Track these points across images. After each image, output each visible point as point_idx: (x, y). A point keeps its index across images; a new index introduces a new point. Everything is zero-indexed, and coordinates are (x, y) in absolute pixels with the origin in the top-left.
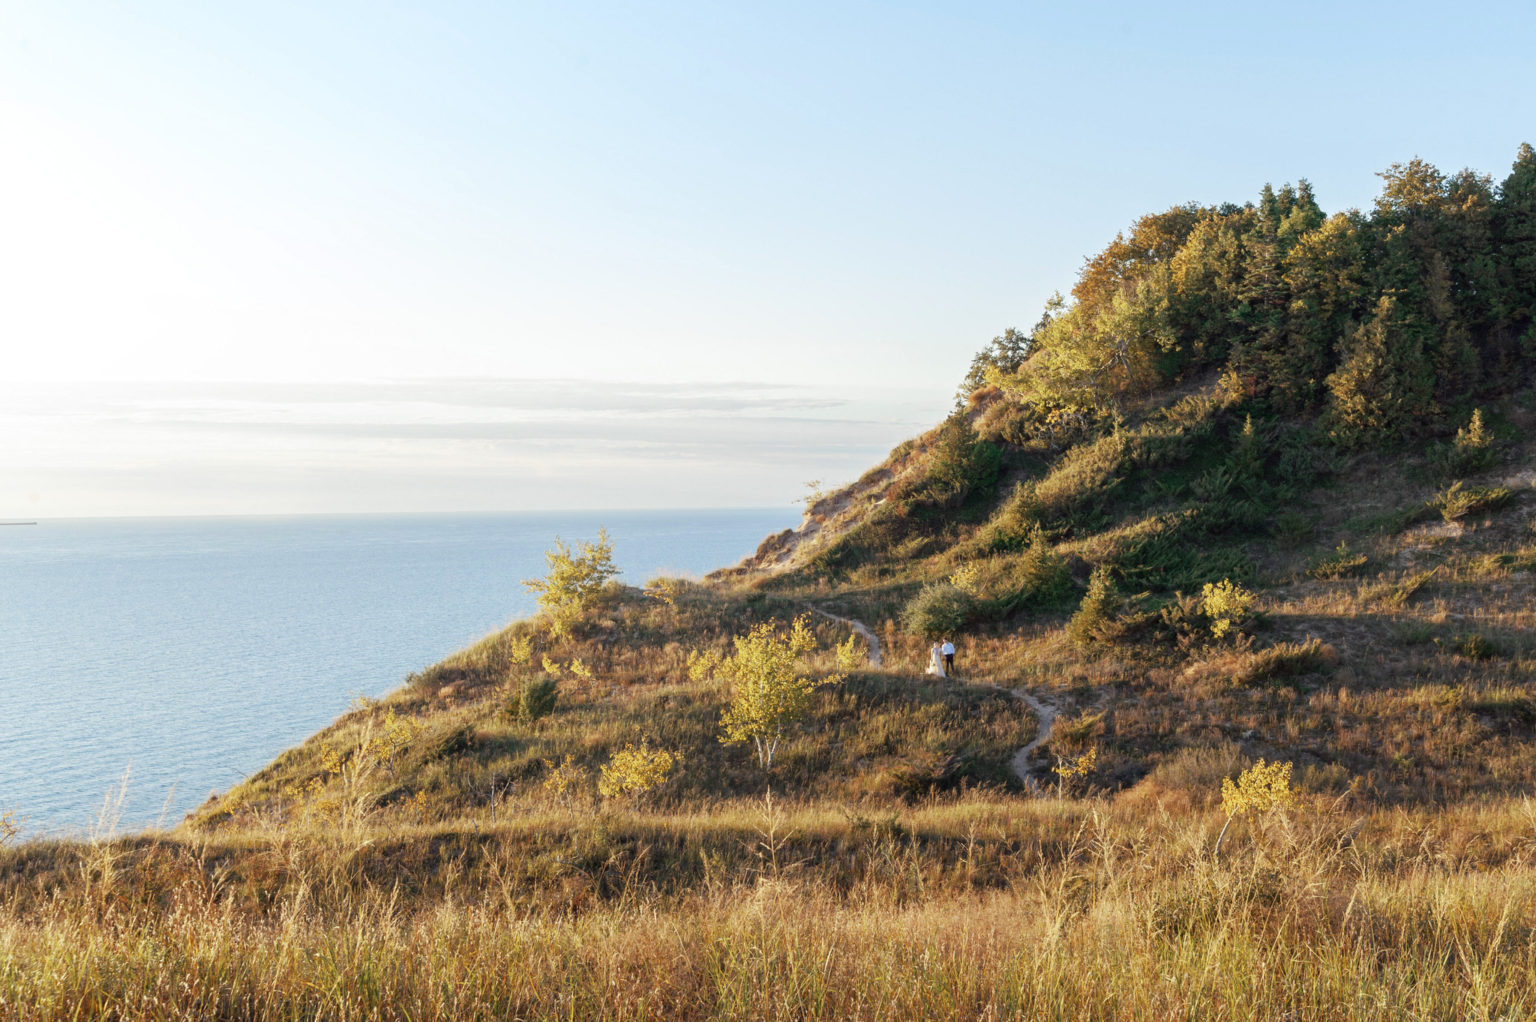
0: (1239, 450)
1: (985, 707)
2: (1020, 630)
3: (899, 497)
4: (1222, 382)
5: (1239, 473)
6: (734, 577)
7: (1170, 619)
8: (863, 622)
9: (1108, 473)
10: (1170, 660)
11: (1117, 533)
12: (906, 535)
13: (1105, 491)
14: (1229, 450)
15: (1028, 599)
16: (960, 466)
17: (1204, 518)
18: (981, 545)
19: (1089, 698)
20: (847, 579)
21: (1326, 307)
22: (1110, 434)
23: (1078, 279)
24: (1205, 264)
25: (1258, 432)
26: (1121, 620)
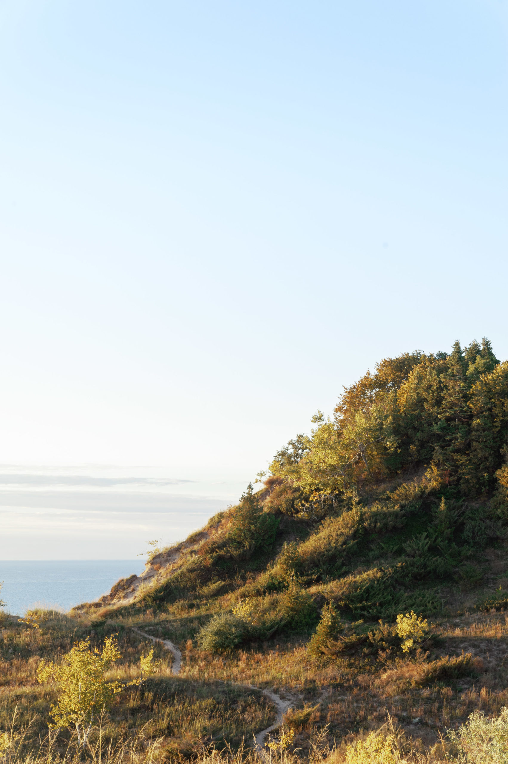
0: (437, 521)
1: (241, 703)
2: (278, 647)
3: (207, 552)
4: (428, 474)
5: (436, 538)
6: (92, 609)
7: (374, 640)
8: (173, 642)
9: (348, 537)
10: (373, 668)
11: (350, 579)
12: (210, 579)
13: (344, 550)
14: (431, 521)
15: (285, 625)
16: (250, 531)
17: (410, 568)
18: (259, 587)
19: (314, 695)
20: (166, 611)
21: (496, 424)
22: (351, 509)
23: (339, 401)
24: (418, 393)
25: (450, 508)
26: (341, 640)
